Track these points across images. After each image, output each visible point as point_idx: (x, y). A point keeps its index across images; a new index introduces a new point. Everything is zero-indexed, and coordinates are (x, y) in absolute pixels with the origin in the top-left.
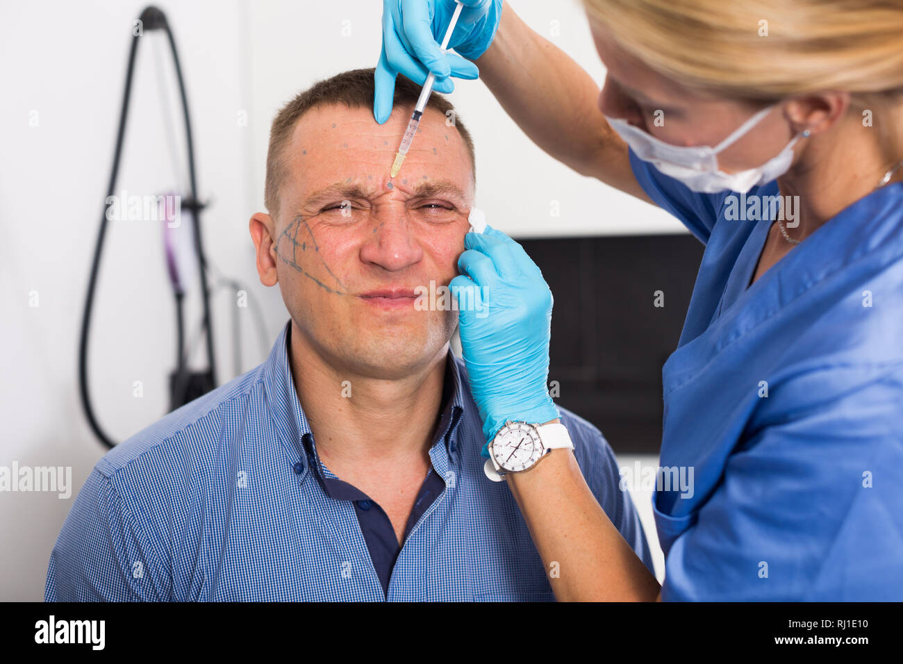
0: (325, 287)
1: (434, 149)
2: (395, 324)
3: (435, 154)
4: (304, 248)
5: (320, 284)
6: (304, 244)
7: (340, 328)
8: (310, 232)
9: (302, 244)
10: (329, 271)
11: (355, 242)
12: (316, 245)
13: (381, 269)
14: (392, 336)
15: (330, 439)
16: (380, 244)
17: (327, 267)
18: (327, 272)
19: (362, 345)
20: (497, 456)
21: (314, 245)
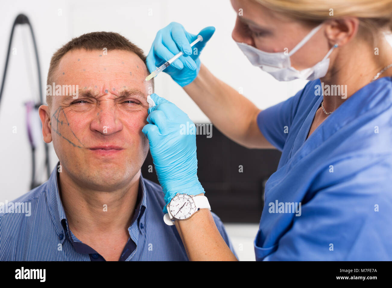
0: (73, 144)
1: (131, 73)
2: (108, 163)
3: (131, 75)
4: (62, 124)
5: (70, 142)
6: (62, 121)
7: (80, 165)
8: (65, 115)
9: (61, 122)
10: (75, 135)
11: (88, 120)
12: (68, 122)
13: (100, 134)
14: (106, 169)
15: (78, 222)
16: (100, 121)
17: (73, 133)
18: (74, 136)
19: (91, 174)
20: (172, 211)
21: (67, 122)
